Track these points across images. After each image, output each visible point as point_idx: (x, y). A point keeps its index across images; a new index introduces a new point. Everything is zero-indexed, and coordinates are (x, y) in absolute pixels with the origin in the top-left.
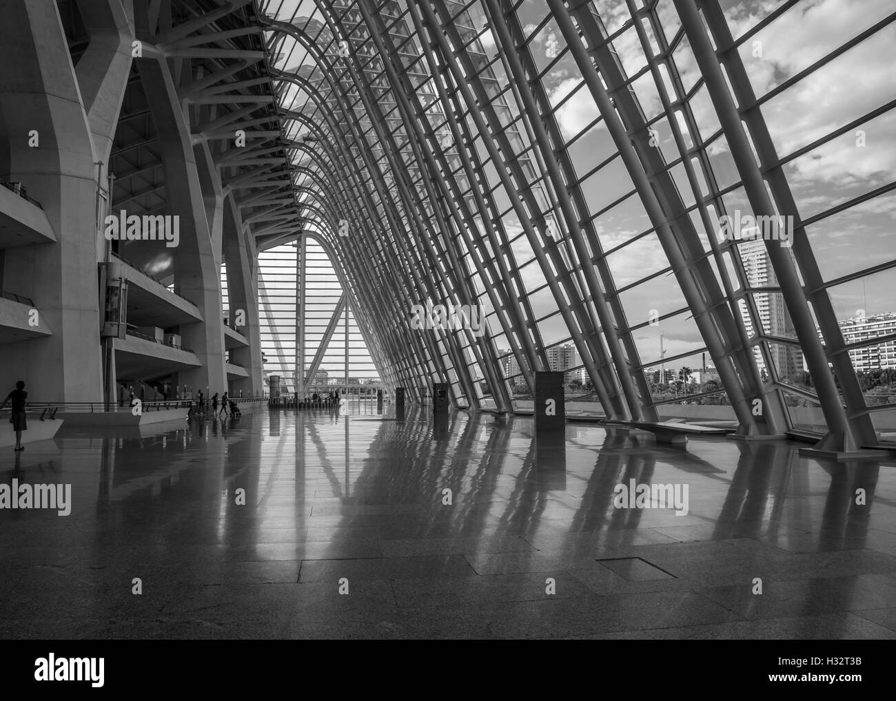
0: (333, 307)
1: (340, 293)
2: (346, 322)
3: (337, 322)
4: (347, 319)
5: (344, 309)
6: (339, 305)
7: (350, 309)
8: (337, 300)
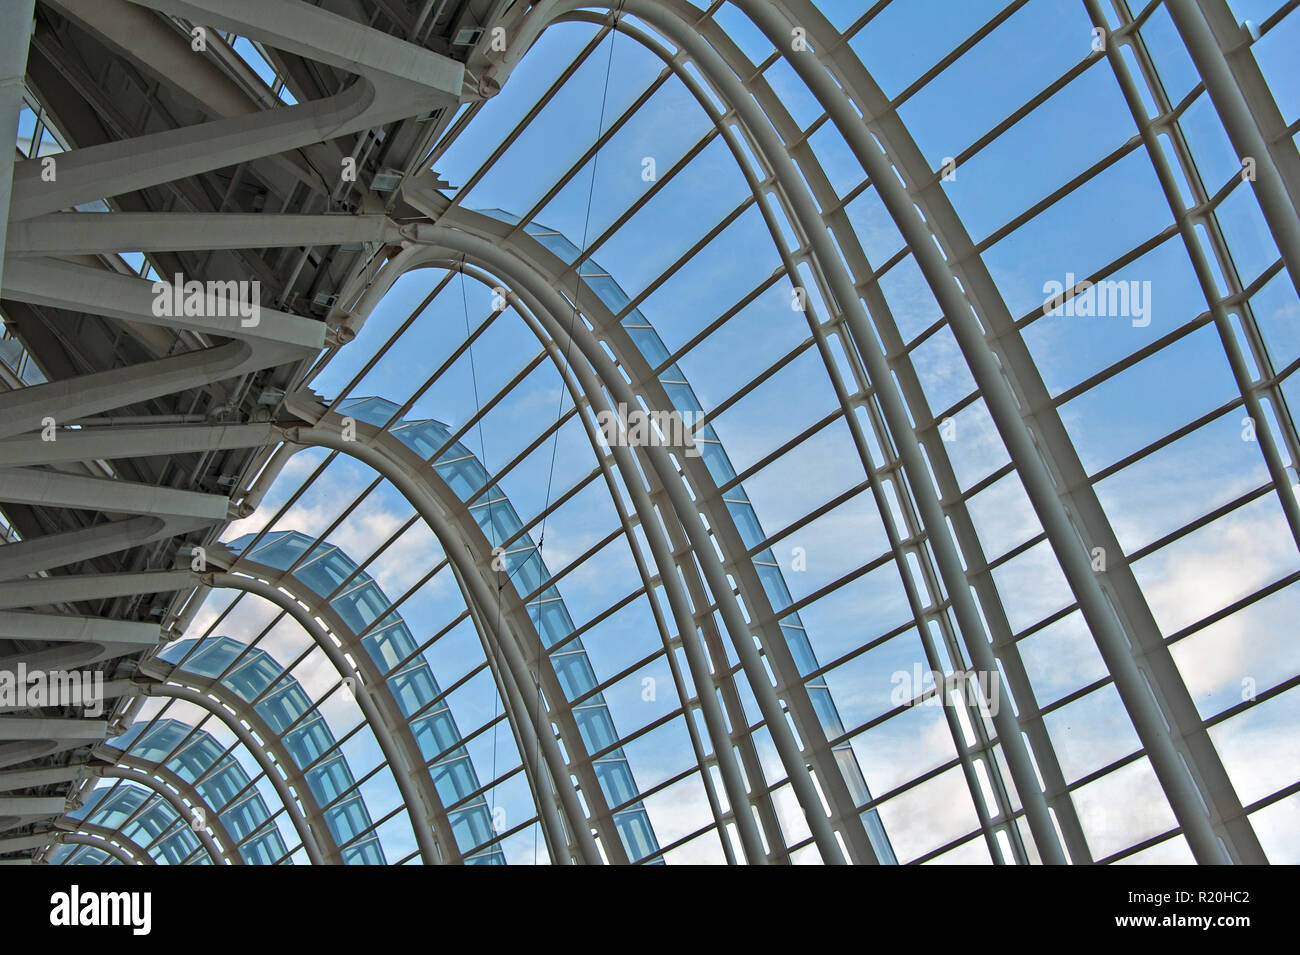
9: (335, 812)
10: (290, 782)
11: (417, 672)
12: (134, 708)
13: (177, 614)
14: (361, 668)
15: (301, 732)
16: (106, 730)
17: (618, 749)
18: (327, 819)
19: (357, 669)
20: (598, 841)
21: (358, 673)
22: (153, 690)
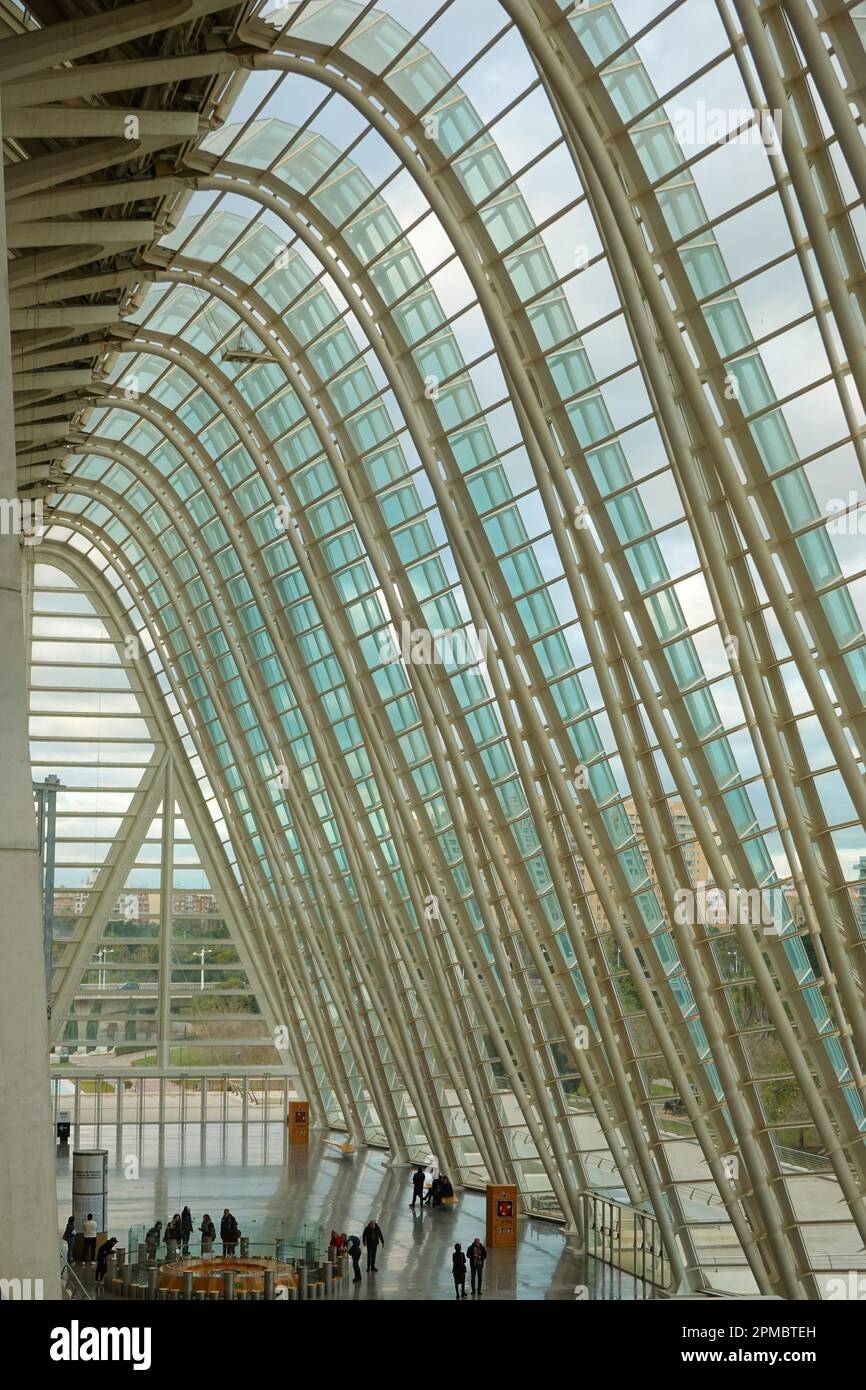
0: (123, 802)
1: (146, 754)
2: (166, 854)
3: (134, 853)
4: (167, 841)
5: (160, 810)
6: (143, 794)
7: (177, 810)
8: (135, 777)
9: (404, 309)
10: (353, 279)
11: (483, 153)
12: (181, 203)
13: (216, 100)
14: (422, 150)
15: (364, 223)
16: (153, 231)
17: (708, 232)
18: (395, 318)
19: (417, 152)
20: (685, 335)
21: (419, 156)
22: (199, 183)
